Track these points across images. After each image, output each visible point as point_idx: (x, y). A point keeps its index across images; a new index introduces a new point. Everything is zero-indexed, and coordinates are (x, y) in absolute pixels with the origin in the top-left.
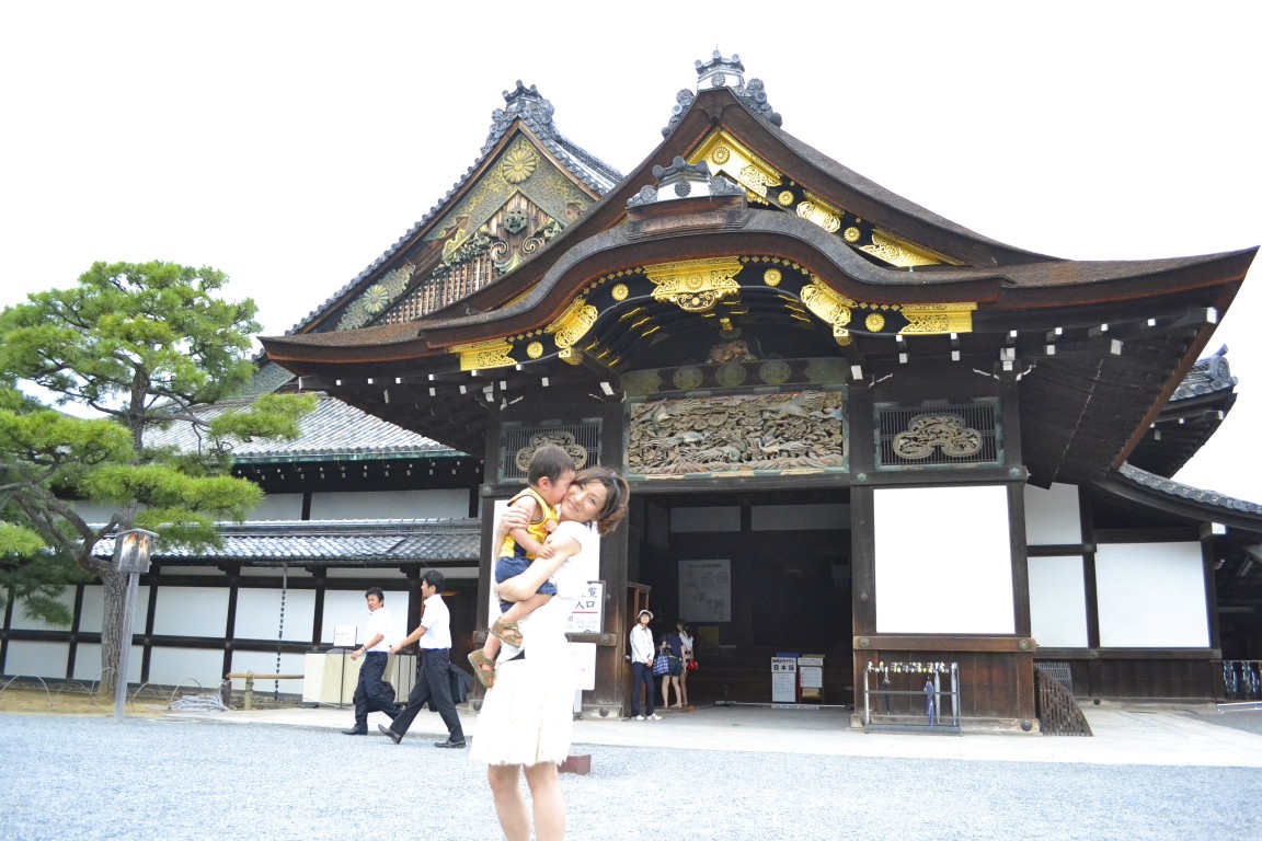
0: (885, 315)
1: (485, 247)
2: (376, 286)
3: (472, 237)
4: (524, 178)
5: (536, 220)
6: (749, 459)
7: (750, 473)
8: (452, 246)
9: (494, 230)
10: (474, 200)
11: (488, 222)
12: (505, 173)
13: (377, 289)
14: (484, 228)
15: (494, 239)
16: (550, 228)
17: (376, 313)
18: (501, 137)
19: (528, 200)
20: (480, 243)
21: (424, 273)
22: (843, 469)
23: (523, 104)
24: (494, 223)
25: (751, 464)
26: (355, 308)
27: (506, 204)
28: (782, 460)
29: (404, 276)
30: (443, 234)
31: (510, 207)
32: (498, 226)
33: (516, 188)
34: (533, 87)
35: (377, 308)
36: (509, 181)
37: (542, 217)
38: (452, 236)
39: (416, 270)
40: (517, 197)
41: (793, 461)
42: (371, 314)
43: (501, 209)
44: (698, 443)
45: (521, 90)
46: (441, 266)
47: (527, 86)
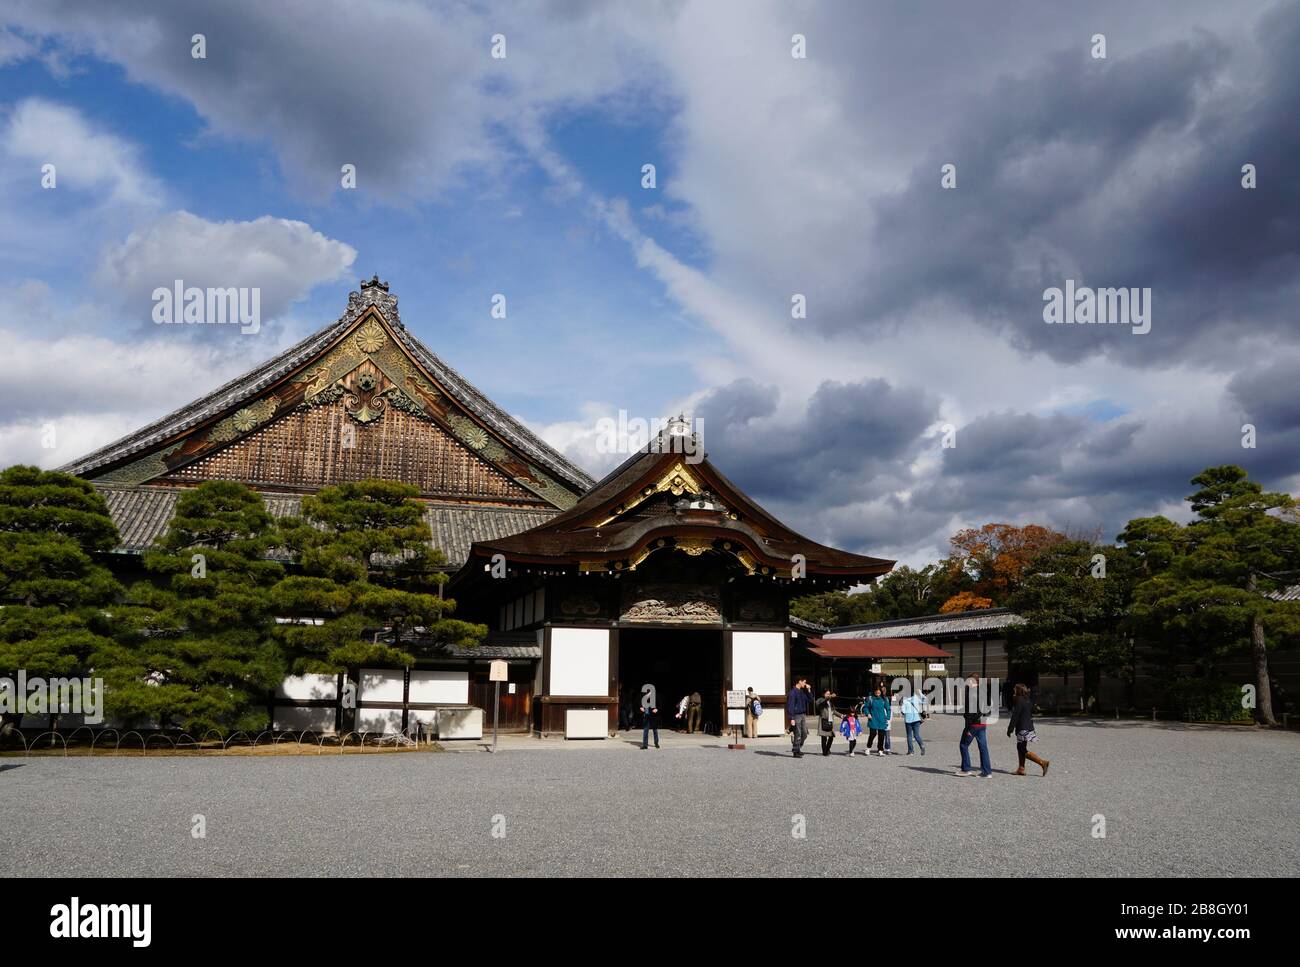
0: (769, 568)
1: (341, 396)
2: (246, 410)
3: (330, 387)
4: (374, 350)
5: (382, 384)
6: (679, 614)
7: (680, 622)
8: (313, 391)
9: (348, 385)
10: (332, 358)
11: (344, 378)
12: (360, 343)
13: (246, 412)
14: (340, 382)
15: (348, 391)
16: (393, 391)
17: (245, 431)
18: (359, 316)
19: (377, 368)
20: (337, 392)
21: (288, 407)
22: (720, 622)
23: (375, 293)
24: (348, 379)
25: (679, 617)
26: (226, 424)
27: (359, 366)
28: (694, 616)
29: (272, 406)
30: (305, 379)
31: (362, 369)
32: (352, 382)
33: (367, 356)
34: (386, 283)
35: (247, 427)
36: (362, 349)
37: (386, 383)
38: (314, 382)
39: (281, 404)
40: (367, 365)
41: (699, 617)
42: (240, 431)
43: (355, 370)
44: (657, 605)
45: (375, 283)
46: (303, 404)
47: (381, 281)
